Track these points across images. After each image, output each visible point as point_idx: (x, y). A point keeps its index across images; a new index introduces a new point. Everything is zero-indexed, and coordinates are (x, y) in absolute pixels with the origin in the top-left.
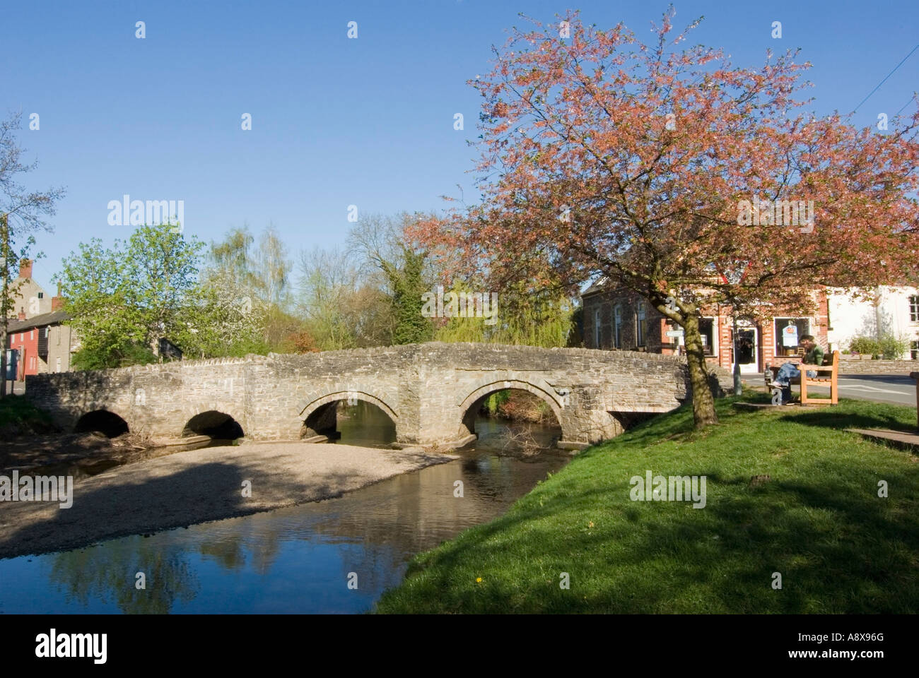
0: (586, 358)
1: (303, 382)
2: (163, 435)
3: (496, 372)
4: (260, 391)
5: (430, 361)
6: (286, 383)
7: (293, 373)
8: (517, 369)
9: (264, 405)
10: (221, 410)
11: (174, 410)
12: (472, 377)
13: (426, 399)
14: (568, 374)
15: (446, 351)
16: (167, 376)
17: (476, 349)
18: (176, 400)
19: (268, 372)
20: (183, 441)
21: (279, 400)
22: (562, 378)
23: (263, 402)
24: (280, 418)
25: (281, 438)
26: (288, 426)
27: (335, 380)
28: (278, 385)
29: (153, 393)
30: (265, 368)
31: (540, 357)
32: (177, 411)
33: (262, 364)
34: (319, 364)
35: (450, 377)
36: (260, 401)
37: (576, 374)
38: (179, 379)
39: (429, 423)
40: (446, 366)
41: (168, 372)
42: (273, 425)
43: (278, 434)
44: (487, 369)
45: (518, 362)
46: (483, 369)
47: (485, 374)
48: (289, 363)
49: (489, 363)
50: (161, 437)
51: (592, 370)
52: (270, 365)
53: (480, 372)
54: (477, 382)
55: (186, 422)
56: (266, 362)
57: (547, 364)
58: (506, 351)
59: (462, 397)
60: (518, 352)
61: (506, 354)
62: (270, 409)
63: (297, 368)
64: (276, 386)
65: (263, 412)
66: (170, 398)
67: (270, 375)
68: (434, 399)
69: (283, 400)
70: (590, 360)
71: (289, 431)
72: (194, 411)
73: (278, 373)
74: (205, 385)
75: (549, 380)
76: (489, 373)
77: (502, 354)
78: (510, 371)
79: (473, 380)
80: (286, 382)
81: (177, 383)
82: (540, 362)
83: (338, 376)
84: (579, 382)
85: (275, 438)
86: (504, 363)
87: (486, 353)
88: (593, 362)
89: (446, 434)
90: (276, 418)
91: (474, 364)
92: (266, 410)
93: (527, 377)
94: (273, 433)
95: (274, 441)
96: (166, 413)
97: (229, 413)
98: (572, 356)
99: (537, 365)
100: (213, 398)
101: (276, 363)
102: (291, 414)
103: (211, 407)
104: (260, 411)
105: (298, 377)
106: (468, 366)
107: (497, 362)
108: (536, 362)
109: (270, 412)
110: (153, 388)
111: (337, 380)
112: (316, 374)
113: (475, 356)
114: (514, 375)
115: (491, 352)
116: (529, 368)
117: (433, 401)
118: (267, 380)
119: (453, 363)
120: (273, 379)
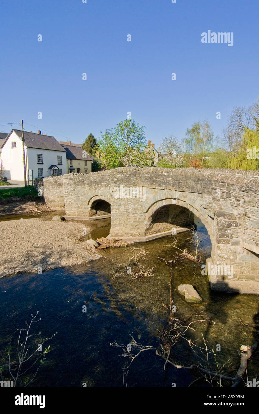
0: (228, 184)
2: (56, 206)
3: (165, 191)
4: (66, 192)
5: (118, 181)
6: (79, 188)
7: (84, 184)
8: (177, 190)
9: (69, 199)
11: (60, 196)
12: (152, 193)
13: (116, 207)
15: (134, 174)
17: (153, 172)
18: (61, 192)
21: (76, 197)
22: (209, 203)
23: (68, 197)
24: (77, 206)
25: (78, 215)
26: (81, 210)
27: (95, 189)
28: (76, 189)
29: (51, 189)
30: (68, 180)
31: (194, 181)
32: (61, 196)
33: (67, 179)
36: (67, 197)
37: (220, 200)
38: (62, 183)
39: (118, 222)
40: (134, 184)
41: (57, 180)
42: (74, 209)
44: (159, 188)
45: (178, 184)
46: (157, 188)
47: (159, 192)
48: (81, 178)
49: (161, 183)
50: (55, 207)
51: (232, 198)
52: (71, 179)
53: (156, 190)
54: (154, 197)
56: (69, 177)
57: (199, 187)
58: (171, 174)
59: (146, 207)
60: (179, 176)
61: (172, 177)
62: (72, 201)
63: (85, 180)
64: (74, 190)
65: (68, 202)
67: (71, 184)
68: (122, 207)
69: (78, 197)
70: (232, 187)
71: (82, 213)
73: (75, 183)
75: (202, 202)
76: (161, 191)
77: (169, 176)
78: (174, 191)
82: (194, 185)
83: (97, 186)
84: (221, 209)
85: (75, 215)
87: (159, 175)
88: (234, 190)
89: (134, 232)
90: (75, 206)
91: (152, 184)
92: (70, 202)
93: (186, 197)
94: (74, 213)
95: (74, 217)
96: (57, 197)
98: (217, 181)
99: (193, 188)
101: (74, 178)
102: (83, 204)
104: (67, 201)
105: (86, 185)
106: (148, 185)
107: (165, 183)
108: (191, 184)
109: (72, 203)
110: (51, 187)
113: (152, 177)
114: (177, 194)
115: (161, 175)
116: (187, 190)
117: (122, 208)
118: (70, 187)
119: (140, 182)
120: (73, 186)
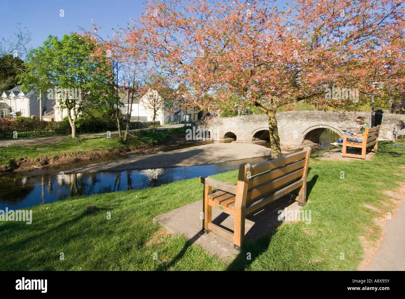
0: (354, 116)
1: (252, 124)
3: (317, 122)
4: (238, 127)
5: (288, 118)
7: (249, 121)
8: (325, 121)
9: (239, 131)
10: (232, 132)
11: (221, 131)
12: (307, 123)
14: (346, 123)
15: (296, 114)
16: (219, 122)
17: (308, 113)
18: (222, 128)
19: (241, 121)
20: (224, 140)
22: (344, 125)
24: (245, 135)
26: (249, 137)
27: (261, 124)
28: (244, 125)
31: (335, 116)
33: (239, 119)
34: (257, 119)
35: (298, 123)
37: (350, 123)
40: (296, 119)
42: (243, 137)
43: (244, 140)
44: (313, 120)
45: (325, 118)
46: (311, 120)
47: (312, 122)
48: (248, 118)
49: (313, 118)
52: (241, 119)
53: (310, 122)
54: (309, 125)
55: (224, 135)
57: (337, 119)
60: (325, 114)
61: (320, 115)
66: (220, 128)
69: (246, 130)
71: (248, 139)
72: (226, 132)
73: (244, 122)
74: (228, 125)
75: (339, 125)
76: (313, 122)
77: (319, 115)
78: (322, 121)
79: (307, 125)
80: (247, 124)
81: (222, 124)
82: (334, 118)
83: (262, 122)
84: (350, 126)
86: (319, 118)
87: (312, 114)
89: (296, 144)
91: (307, 119)
93: (329, 124)
97: (234, 133)
98: (348, 116)
100: (230, 128)
101: (244, 119)
102: (249, 134)
103: (230, 131)
105: (251, 123)
106: (305, 119)
107: (316, 118)
109: (242, 133)
111: (262, 124)
112: (255, 122)
113: (308, 116)
114: (324, 123)
115: (314, 114)
116: (330, 120)
117: (290, 132)
118: (241, 124)
119: (299, 118)
120: (242, 123)
